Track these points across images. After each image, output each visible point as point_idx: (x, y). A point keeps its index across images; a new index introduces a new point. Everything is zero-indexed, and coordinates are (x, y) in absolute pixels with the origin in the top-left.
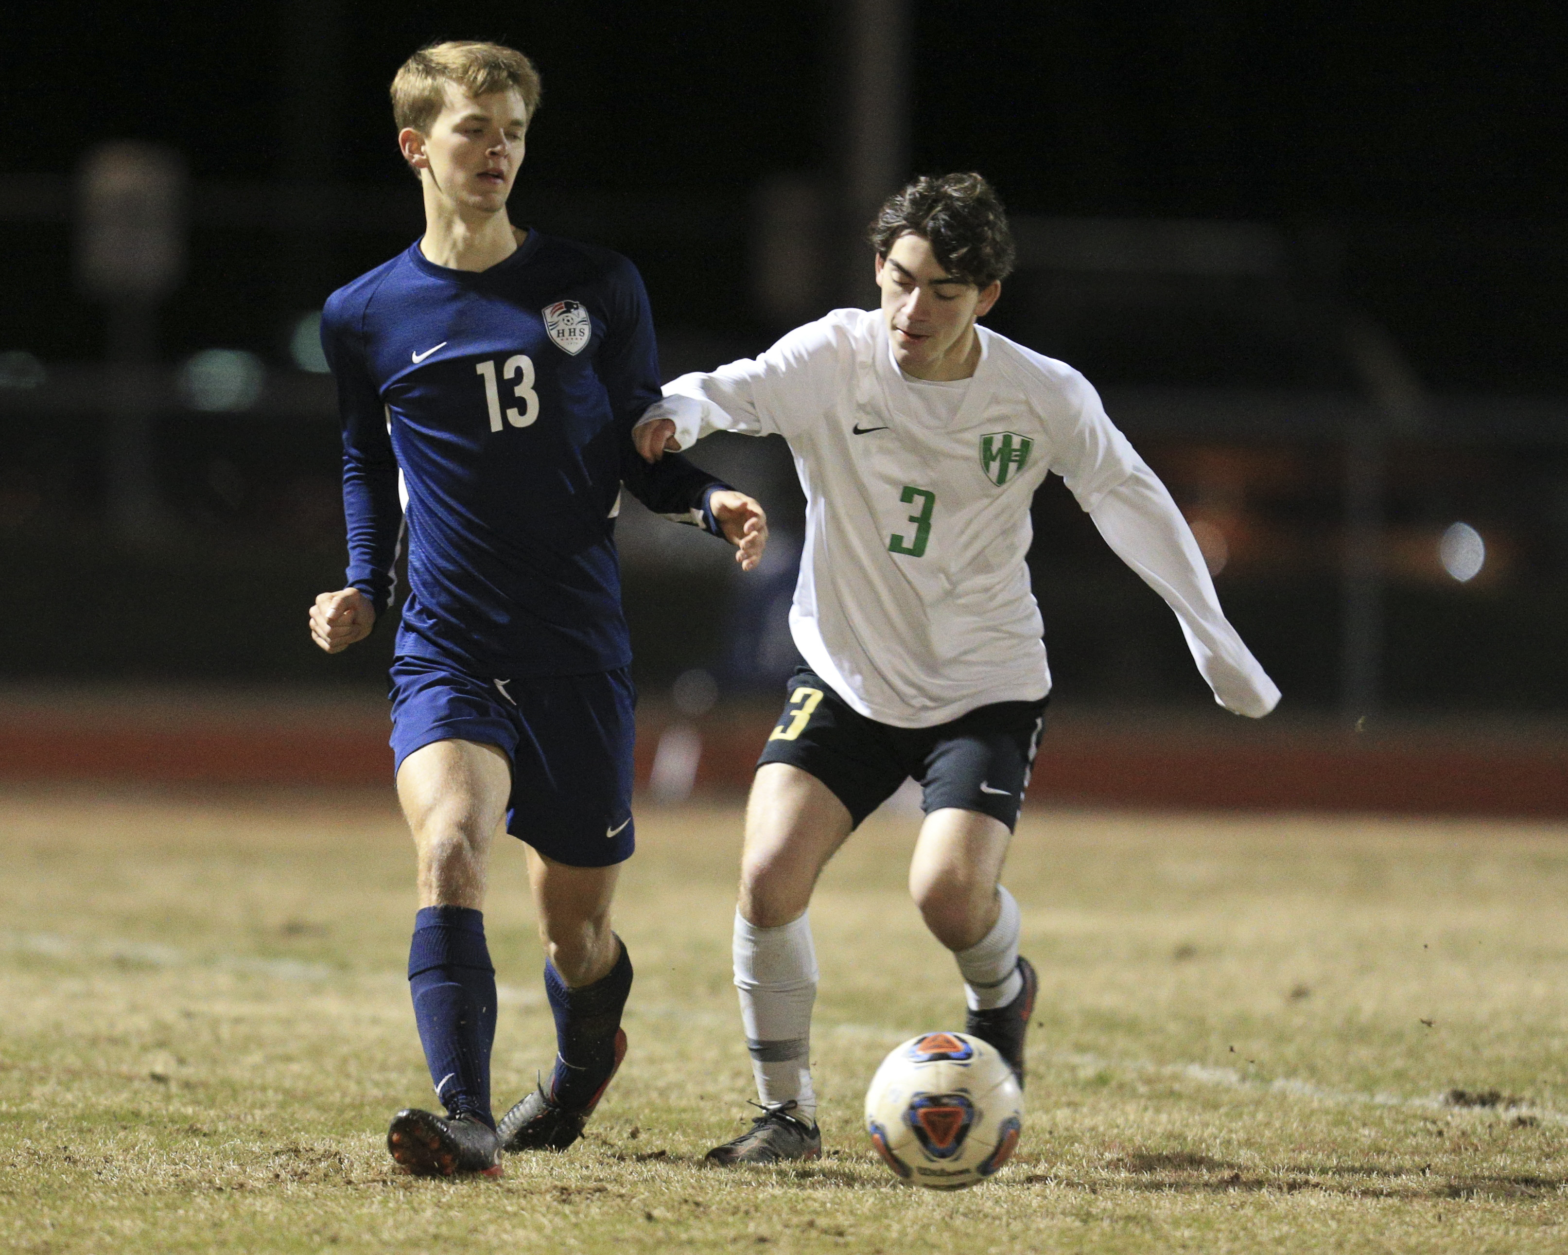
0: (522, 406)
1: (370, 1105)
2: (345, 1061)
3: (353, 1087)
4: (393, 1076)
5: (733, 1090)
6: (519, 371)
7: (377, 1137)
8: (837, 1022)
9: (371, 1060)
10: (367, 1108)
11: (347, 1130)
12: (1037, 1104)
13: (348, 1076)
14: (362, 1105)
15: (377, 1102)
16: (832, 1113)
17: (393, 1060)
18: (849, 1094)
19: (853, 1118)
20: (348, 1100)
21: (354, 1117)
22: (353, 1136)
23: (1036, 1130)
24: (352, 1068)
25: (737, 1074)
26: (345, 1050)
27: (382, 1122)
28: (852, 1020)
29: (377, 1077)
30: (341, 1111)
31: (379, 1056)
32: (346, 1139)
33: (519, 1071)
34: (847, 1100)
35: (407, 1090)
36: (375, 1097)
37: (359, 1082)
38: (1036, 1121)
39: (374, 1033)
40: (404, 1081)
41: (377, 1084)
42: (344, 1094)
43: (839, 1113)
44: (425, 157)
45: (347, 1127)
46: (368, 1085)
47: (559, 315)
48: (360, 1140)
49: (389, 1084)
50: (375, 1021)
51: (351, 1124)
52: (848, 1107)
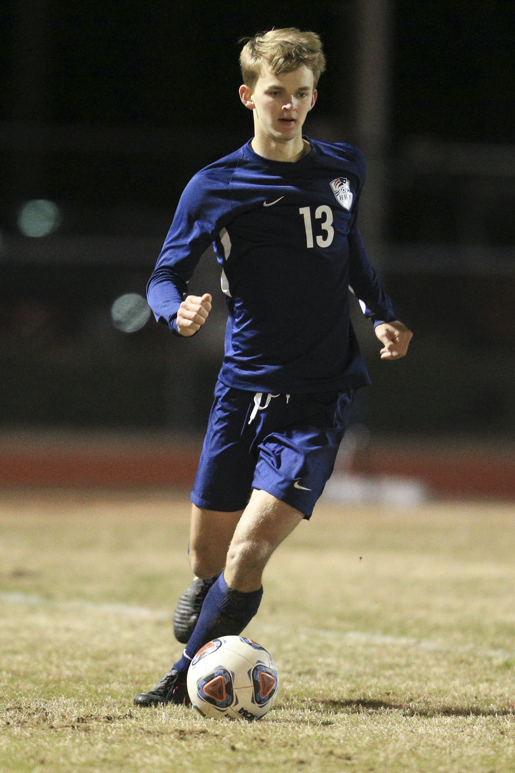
0: (325, 235)
1: (64, 680)
2: (49, 653)
3: (54, 670)
4: (78, 663)
5: (284, 672)
6: (324, 214)
7: (68, 700)
8: (345, 631)
9: (65, 653)
10: (63, 682)
11: (50, 695)
12: (468, 680)
13: (51, 663)
14: (59, 681)
15: (69, 679)
16: (344, 686)
17: (78, 653)
18: (355, 674)
19: (357, 689)
20: (51, 677)
21: (55, 687)
22: (54, 699)
23: (467, 696)
24: (54, 658)
25: (287, 662)
26: (49, 647)
27: (72, 690)
28: (356, 630)
29: (69, 663)
30: (47, 684)
31: (70, 651)
32: (50, 701)
33: (155, 660)
34: (353, 677)
35: (87, 671)
36: (68, 676)
37: (58, 667)
38: (468, 691)
39: (68, 636)
40: (85, 666)
41: (68, 668)
42: (49, 674)
43: (348, 685)
44: (252, 103)
45: (51, 694)
46: (63, 669)
47: (339, 187)
48: (58, 702)
49: (76, 667)
50: (68, 630)
51: (53, 692)
52: (354, 682)
